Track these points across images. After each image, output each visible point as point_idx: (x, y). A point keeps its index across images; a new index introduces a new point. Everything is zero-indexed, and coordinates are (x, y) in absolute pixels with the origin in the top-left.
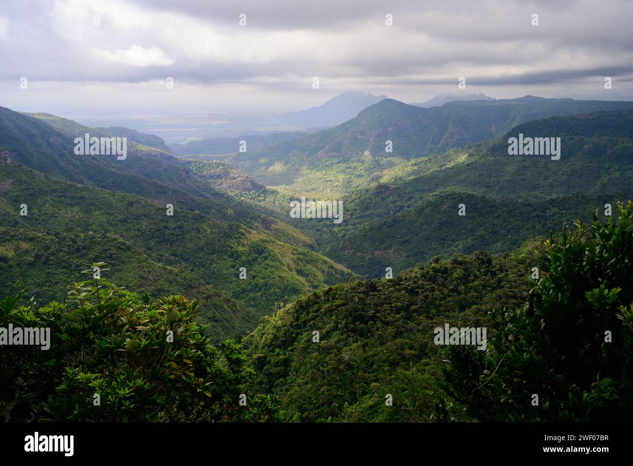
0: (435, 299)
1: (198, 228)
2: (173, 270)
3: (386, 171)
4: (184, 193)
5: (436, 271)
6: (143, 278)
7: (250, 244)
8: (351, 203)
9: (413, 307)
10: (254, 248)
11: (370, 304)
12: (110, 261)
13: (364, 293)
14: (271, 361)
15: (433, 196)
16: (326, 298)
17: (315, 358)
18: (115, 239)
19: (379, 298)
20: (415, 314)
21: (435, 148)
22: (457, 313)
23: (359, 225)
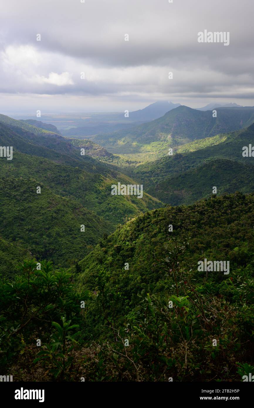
0: (214, 217)
1: (78, 176)
2: (66, 199)
3: (180, 147)
4: (69, 157)
5: (214, 202)
6: (50, 203)
7: (106, 186)
8: (161, 164)
9: (202, 221)
10: (108, 188)
11: (179, 219)
12: (32, 194)
13: (175, 213)
14: (124, 249)
15: (207, 161)
16: (154, 216)
17: (149, 248)
18: (34, 182)
19: (183, 216)
20: (203, 225)
21: (208, 134)
22: (226, 225)
23: (165, 177)
